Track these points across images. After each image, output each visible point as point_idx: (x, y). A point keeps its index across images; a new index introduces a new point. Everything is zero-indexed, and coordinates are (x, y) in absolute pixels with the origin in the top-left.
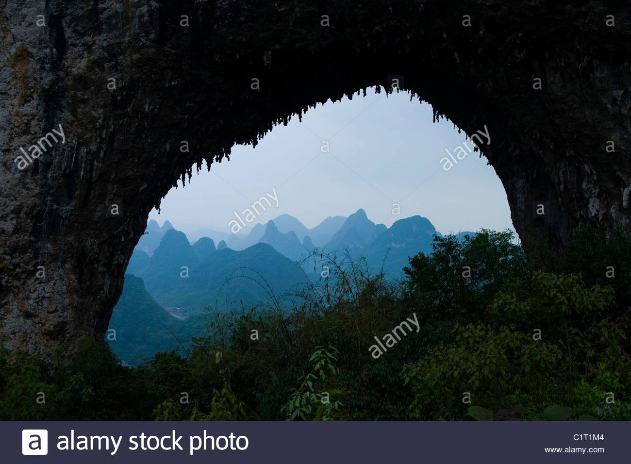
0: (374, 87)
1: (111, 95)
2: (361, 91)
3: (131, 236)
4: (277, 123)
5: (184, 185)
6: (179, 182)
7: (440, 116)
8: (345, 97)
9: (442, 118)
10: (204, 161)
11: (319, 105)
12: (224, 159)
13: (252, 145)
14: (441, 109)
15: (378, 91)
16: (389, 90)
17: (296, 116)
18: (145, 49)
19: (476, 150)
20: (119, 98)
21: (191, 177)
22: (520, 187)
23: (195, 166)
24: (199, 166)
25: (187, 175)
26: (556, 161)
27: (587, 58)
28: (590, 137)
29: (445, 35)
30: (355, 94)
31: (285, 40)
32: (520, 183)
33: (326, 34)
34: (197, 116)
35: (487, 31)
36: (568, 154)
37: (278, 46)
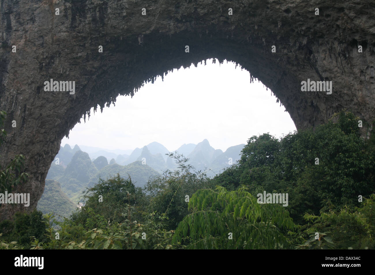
0: (212, 59)
1: (39, 62)
2: (203, 61)
3: (50, 154)
4: (147, 82)
5: (85, 122)
7: (254, 79)
8: (192, 65)
9: (256, 80)
10: (99, 107)
13: (130, 96)
14: (255, 74)
15: (214, 61)
16: (221, 61)
17: (160, 77)
18: (62, 33)
19: (278, 101)
20: (44, 64)
21: (90, 117)
22: (305, 126)
23: (92, 109)
24: (95, 109)
25: (87, 115)
26: (327, 110)
27: (345, 45)
28: (347, 95)
29: (256, 27)
30: (199, 64)
31: (153, 28)
32: (305, 123)
33: (180, 25)
34: (94, 77)
35: (283, 25)
36: (334, 105)
37: (148, 32)
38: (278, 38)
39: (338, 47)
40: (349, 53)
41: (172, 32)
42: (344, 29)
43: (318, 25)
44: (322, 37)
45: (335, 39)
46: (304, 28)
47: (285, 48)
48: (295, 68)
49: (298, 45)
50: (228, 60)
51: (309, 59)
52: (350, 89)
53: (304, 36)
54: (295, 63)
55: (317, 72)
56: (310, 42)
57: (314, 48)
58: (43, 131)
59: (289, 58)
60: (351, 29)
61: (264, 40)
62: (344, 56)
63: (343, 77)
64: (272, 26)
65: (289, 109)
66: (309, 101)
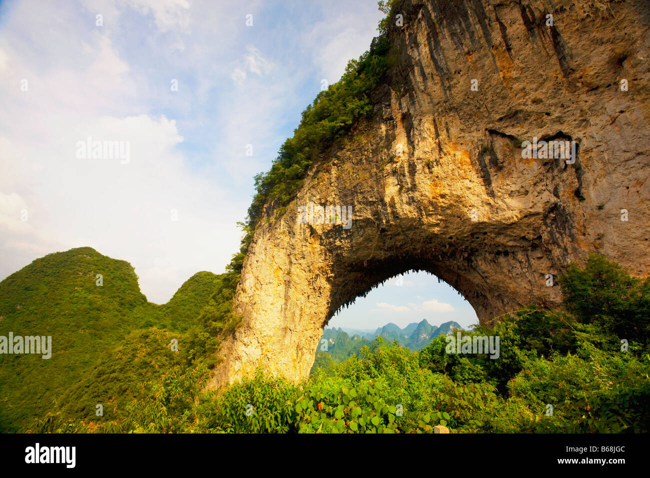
6: (336, 314)
8: (400, 275)
10: (345, 305)
11: (390, 279)
12: (353, 303)
14: (441, 277)
16: (417, 271)
17: (381, 284)
18: (320, 264)
19: (459, 293)
21: (340, 311)
23: (342, 306)
24: (343, 306)
26: (492, 298)
27: (493, 255)
28: (503, 287)
29: (433, 250)
30: (404, 273)
31: (371, 256)
32: (480, 308)
33: (387, 253)
34: (341, 287)
35: (450, 247)
36: (496, 295)
37: (369, 259)
38: (449, 254)
39: (489, 257)
40: (497, 260)
41: (383, 257)
42: (490, 245)
43: (472, 244)
44: (477, 250)
45: (486, 251)
46: (463, 247)
47: (454, 260)
48: (464, 272)
49: (462, 257)
50: (422, 270)
51: (472, 266)
52: (503, 283)
53: (465, 251)
54: (463, 268)
55: (479, 273)
56: (469, 255)
57: (473, 258)
58: (313, 322)
59: (458, 266)
60: (495, 245)
61: (440, 257)
62: (494, 262)
63: (497, 275)
64: (443, 248)
65: (467, 298)
66: (479, 292)
